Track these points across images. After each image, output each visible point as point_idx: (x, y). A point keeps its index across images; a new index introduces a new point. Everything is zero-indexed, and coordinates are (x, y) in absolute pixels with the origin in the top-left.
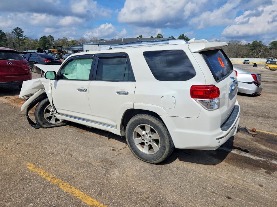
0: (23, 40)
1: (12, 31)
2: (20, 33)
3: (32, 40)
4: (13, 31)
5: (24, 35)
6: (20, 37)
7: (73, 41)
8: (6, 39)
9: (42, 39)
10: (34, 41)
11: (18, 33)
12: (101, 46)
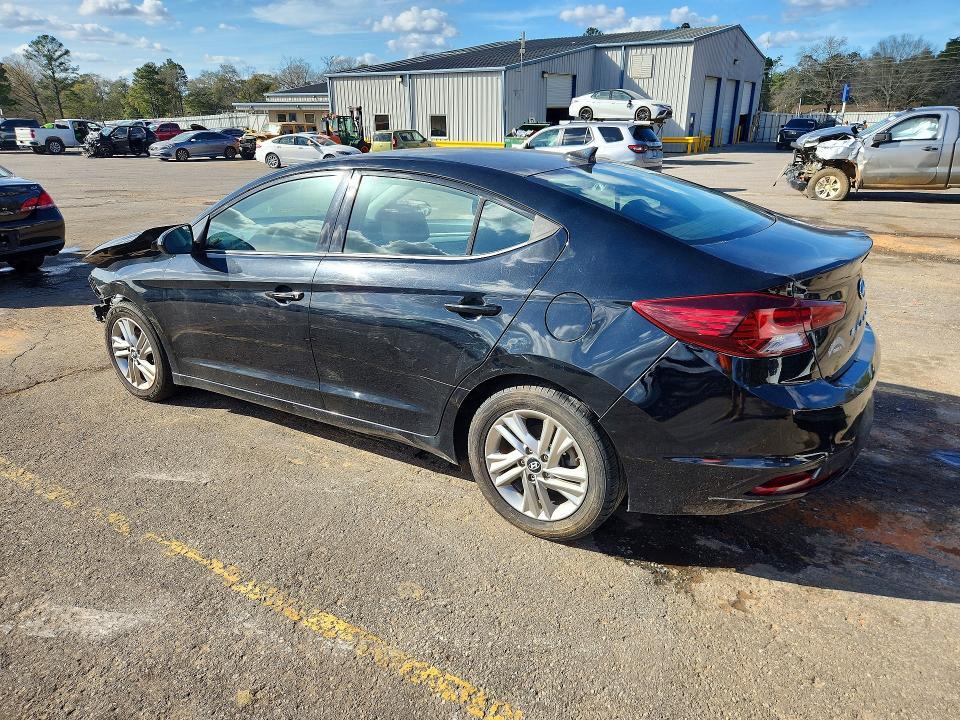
0: (72, 85)
1: (25, 53)
2: (58, 59)
3: (106, 83)
4: (30, 49)
5: (73, 65)
6: (59, 75)
7: (256, 79)
8: (6, 84)
9: (142, 77)
10: (113, 85)
11: (50, 59)
12: (419, 82)
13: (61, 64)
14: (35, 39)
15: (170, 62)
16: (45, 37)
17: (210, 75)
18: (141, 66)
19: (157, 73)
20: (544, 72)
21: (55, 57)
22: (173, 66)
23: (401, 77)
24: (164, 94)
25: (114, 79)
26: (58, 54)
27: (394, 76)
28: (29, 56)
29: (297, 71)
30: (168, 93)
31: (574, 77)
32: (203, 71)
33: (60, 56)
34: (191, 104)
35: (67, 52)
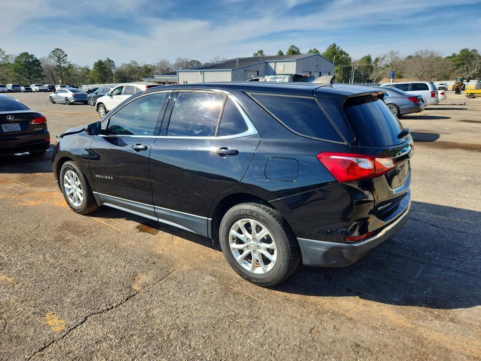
0: (67, 69)
3: (80, 68)
4: (51, 54)
5: (68, 61)
6: (63, 65)
7: (146, 67)
8: (41, 68)
9: (97, 66)
10: (83, 69)
11: (59, 58)
12: (205, 73)
13: (63, 60)
14: (53, 50)
15: (108, 59)
16: (57, 49)
17: (126, 65)
18: (97, 61)
19: (103, 64)
20: (246, 71)
21: (61, 57)
22: (110, 61)
23: (201, 72)
24: (106, 73)
25: (83, 66)
26: (62, 56)
27: (198, 71)
28: (50, 57)
29: (163, 63)
30: (107, 73)
31: (258, 72)
32: (123, 63)
33: (63, 57)
34: (117, 78)
35: (66, 55)
